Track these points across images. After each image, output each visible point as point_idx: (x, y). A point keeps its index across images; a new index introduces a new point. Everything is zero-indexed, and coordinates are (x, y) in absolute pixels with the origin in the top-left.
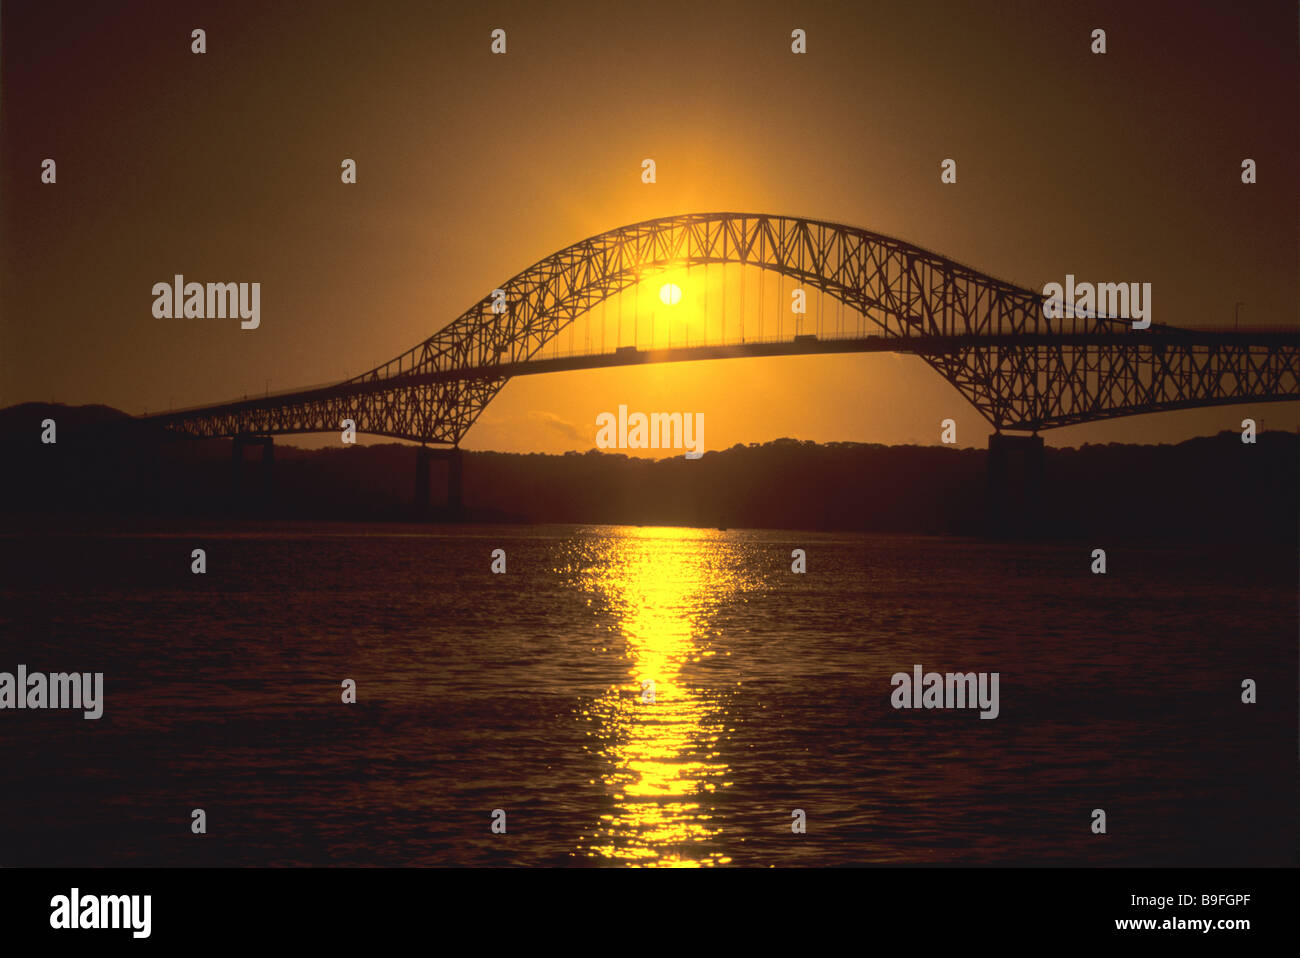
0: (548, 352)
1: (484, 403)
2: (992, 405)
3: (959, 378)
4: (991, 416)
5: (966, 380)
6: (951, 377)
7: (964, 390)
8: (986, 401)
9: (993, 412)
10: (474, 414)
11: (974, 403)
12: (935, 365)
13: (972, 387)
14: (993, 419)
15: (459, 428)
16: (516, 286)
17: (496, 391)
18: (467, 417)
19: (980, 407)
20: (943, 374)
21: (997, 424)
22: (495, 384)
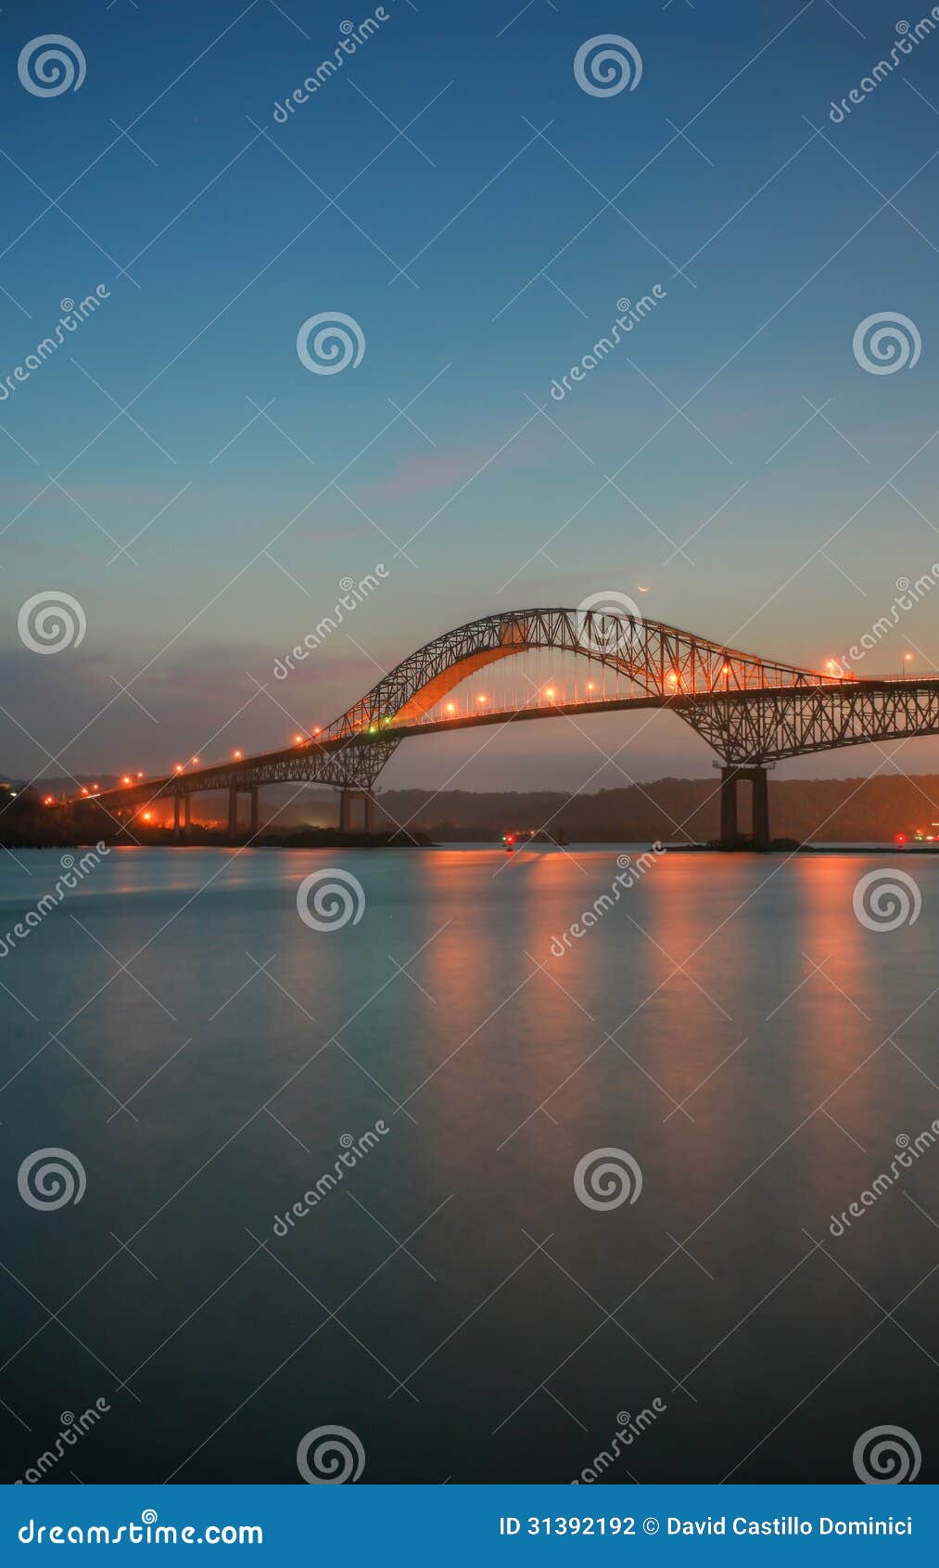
0: (430, 717)
1: (387, 758)
2: (724, 745)
3: (701, 725)
4: (723, 753)
5: (707, 726)
6: (695, 725)
7: (704, 734)
8: (719, 742)
9: (725, 749)
10: (380, 766)
11: (711, 744)
12: (682, 715)
13: (709, 731)
14: (725, 755)
15: (372, 776)
16: (401, 672)
17: (394, 748)
18: (376, 768)
19: (715, 747)
20: (688, 722)
21: (728, 759)
22: (393, 744)
